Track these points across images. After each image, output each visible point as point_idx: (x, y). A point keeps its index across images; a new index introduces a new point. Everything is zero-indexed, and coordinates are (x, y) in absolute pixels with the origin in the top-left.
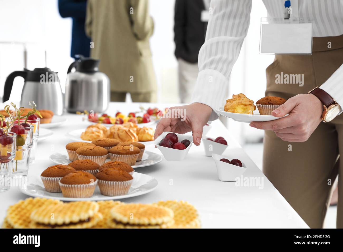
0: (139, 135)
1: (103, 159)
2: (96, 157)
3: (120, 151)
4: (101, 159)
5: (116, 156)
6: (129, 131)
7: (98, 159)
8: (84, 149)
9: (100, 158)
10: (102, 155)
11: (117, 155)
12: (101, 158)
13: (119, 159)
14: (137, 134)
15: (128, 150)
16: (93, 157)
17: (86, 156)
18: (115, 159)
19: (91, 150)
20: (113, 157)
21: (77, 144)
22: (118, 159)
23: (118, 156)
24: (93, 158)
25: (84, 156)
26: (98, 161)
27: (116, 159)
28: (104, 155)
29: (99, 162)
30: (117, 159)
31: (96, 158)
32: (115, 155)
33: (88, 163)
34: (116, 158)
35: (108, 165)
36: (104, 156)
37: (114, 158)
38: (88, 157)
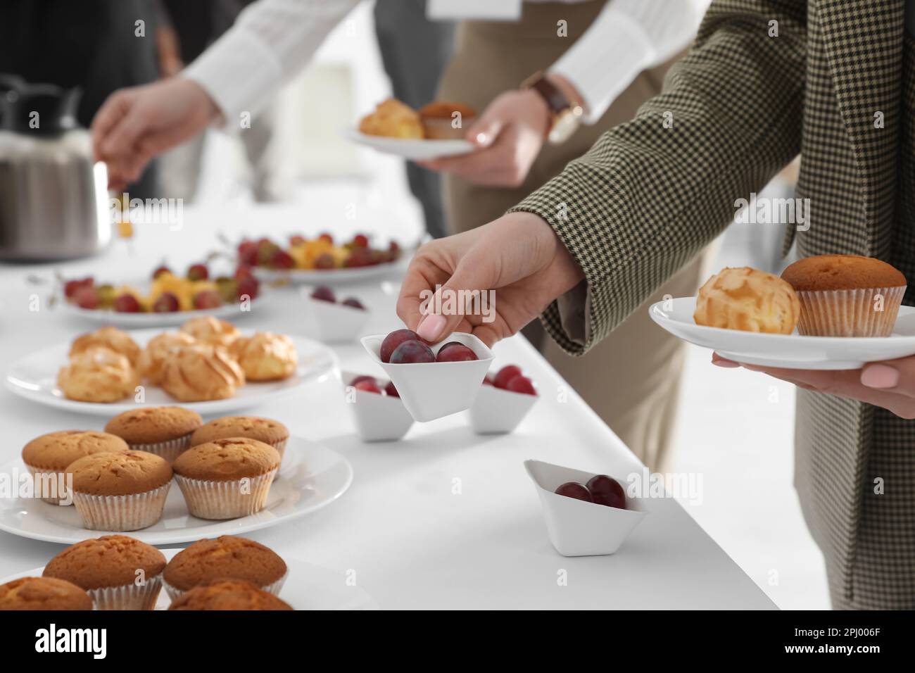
0: (246, 362)
1: (158, 498)
2: (135, 496)
3: (216, 466)
4: (153, 500)
5: (203, 486)
6: (216, 357)
7: (144, 504)
8: (92, 469)
9: (148, 497)
10: (154, 488)
11: (205, 483)
12: (151, 497)
13: (214, 494)
14: (240, 361)
15: (241, 464)
16: (124, 498)
17: (100, 498)
18: (198, 496)
19: (115, 471)
20: (191, 489)
21: (60, 445)
22: (211, 496)
23: (209, 485)
24: (127, 500)
25: (93, 497)
26: (144, 508)
27: (202, 494)
28: (161, 486)
29: (146, 509)
30: (205, 495)
31: (135, 501)
32: (199, 483)
33: (123, 553)
34: (204, 490)
35: (199, 562)
36: (162, 488)
37: (196, 491)
38: (107, 498)
